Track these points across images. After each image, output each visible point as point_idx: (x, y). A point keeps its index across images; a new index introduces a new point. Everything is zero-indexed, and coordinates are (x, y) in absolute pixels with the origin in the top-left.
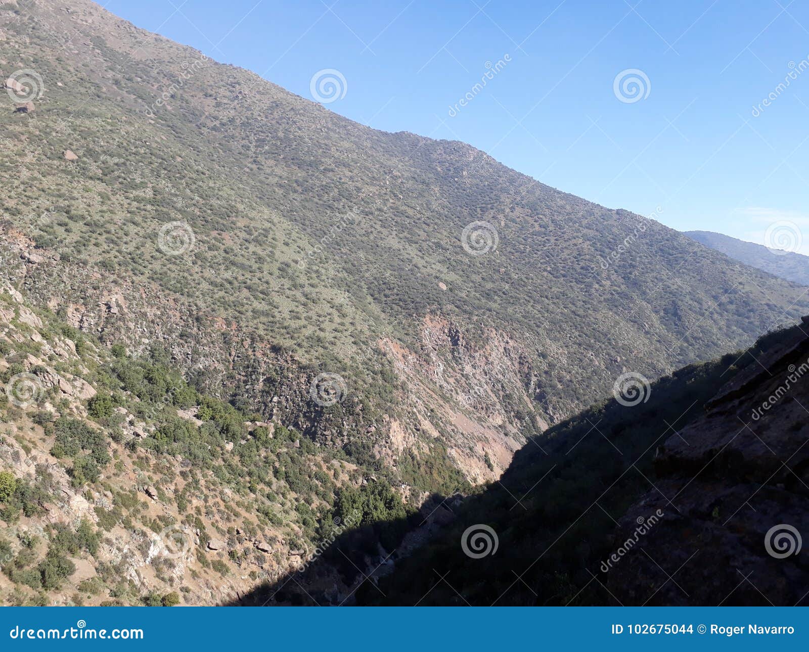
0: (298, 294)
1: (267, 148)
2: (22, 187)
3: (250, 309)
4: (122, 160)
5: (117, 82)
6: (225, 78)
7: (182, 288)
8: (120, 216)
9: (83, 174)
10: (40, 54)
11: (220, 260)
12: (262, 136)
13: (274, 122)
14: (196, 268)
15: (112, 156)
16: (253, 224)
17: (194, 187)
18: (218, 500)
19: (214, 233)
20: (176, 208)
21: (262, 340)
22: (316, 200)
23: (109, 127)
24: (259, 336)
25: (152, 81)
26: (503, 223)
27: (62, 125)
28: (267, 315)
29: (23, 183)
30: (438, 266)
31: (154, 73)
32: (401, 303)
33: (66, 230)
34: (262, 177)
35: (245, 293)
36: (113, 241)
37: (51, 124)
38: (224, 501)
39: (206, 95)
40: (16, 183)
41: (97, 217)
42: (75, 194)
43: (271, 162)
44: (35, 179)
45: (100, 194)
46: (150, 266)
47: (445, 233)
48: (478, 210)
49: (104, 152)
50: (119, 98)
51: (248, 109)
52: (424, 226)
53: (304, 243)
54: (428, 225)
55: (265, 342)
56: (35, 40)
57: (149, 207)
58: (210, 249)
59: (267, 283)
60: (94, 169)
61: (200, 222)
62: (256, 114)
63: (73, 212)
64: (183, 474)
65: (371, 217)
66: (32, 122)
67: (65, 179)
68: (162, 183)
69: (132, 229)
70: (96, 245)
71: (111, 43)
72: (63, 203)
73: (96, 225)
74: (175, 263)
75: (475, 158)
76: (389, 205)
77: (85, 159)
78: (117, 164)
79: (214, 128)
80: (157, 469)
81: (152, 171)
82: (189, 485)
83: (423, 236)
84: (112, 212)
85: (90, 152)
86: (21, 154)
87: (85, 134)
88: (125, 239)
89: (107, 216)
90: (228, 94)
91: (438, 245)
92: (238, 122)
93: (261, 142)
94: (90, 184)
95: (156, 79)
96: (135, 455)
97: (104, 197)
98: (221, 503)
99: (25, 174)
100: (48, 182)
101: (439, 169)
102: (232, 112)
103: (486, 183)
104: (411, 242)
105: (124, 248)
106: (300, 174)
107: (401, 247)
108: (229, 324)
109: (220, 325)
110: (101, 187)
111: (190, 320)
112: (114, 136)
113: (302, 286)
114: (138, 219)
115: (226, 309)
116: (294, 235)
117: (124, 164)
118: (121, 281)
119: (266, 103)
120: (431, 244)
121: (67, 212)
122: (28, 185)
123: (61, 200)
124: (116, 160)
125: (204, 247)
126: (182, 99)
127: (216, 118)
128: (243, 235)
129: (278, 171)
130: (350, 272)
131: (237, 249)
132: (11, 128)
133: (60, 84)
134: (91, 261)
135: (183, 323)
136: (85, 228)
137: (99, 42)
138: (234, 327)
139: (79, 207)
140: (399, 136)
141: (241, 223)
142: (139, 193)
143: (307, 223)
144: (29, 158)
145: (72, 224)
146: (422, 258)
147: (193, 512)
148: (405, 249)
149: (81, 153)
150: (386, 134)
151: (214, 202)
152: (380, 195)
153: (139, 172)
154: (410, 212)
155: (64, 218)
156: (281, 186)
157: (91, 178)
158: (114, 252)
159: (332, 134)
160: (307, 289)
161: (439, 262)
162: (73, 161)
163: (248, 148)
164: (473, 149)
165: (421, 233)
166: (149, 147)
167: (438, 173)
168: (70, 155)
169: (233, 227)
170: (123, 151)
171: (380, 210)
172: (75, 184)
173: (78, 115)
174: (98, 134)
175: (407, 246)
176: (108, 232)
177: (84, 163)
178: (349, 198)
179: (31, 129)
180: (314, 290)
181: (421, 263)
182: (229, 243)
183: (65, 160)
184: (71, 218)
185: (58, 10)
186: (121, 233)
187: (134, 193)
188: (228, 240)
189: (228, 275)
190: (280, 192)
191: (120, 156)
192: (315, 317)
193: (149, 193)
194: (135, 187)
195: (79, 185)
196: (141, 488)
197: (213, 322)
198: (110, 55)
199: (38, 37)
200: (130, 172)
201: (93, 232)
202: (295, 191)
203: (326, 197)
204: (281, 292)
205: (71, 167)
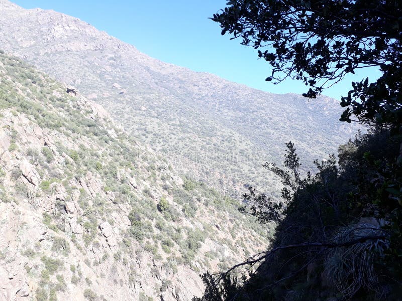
0: (251, 163)
1: (224, 105)
2: (126, 121)
3: (230, 169)
4: (164, 110)
5: (156, 83)
6: (202, 77)
7: (198, 160)
8: (167, 132)
9: (150, 116)
10: (125, 75)
11: (213, 148)
12: (221, 100)
13: (226, 93)
14: (203, 152)
15: (160, 108)
16: (224, 134)
17: (196, 120)
18: (250, 235)
19: (208, 138)
20: (189, 128)
21: (238, 182)
22: (250, 125)
23: (157, 97)
24: (237, 180)
25: (170, 82)
26: (351, 132)
27: (138, 97)
28: (238, 171)
29: (126, 119)
30: (320, 152)
31: (171, 78)
32: (304, 168)
33: (146, 137)
34: (223, 117)
35: (226, 162)
36: (165, 141)
37: (134, 97)
38: (253, 236)
39: (194, 86)
40: (123, 119)
41: (157, 132)
42: (147, 123)
43: (227, 111)
44: (131, 118)
45: (157, 123)
46: (183, 151)
47: (320, 136)
48: (335, 126)
49: (157, 107)
50: (158, 89)
51: (214, 89)
52: (308, 133)
53: (249, 142)
54: (310, 133)
55: (240, 183)
56: (123, 70)
57: (178, 128)
58: (207, 144)
59: (235, 158)
60: (154, 113)
61: (201, 133)
62: (217, 91)
63: (147, 130)
64: (231, 220)
65: (279, 130)
66: (127, 97)
67: (143, 118)
68: (182, 118)
69: (172, 136)
70: (159, 143)
71: (152, 68)
72: (143, 127)
73: (158, 135)
74: (193, 150)
75: (329, 101)
76: (287, 125)
77: (149, 110)
78: (163, 111)
79: (199, 99)
80: (219, 217)
81: (178, 113)
82: (234, 226)
83: (309, 138)
84: (163, 130)
85: (151, 107)
86: (124, 108)
87: (148, 100)
88: (170, 140)
89: (162, 132)
90: (203, 84)
91: (317, 142)
92: (210, 95)
93: (221, 103)
94: (153, 119)
95: (172, 81)
96: (208, 209)
97: (159, 125)
98: (252, 237)
99: (126, 116)
100: (136, 119)
101: (310, 108)
102: (207, 91)
103: (338, 113)
104: (302, 141)
105: (170, 143)
106: (241, 114)
107: (298, 143)
108: (221, 175)
109: (217, 175)
110: (157, 120)
111: (203, 173)
112: (160, 100)
113: (252, 160)
114: (174, 132)
115: (219, 169)
116: (243, 139)
117: (166, 111)
118: (171, 157)
119: (222, 86)
120: (314, 142)
121: (145, 130)
122: (128, 120)
123: (142, 126)
124: (162, 110)
125: (205, 143)
126: (184, 88)
127: (199, 95)
128: (221, 138)
129: (230, 114)
130: (273, 155)
131: (219, 143)
132: (119, 99)
133: (134, 85)
134: (158, 149)
135: (200, 175)
136: (153, 136)
137: (147, 69)
138: (224, 176)
139: (149, 128)
140: (286, 95)
141: (219, 133)
142: (174, 122)
143: (247, 134)
144: (127, 110)
145: (147, 135)
146: (310, 148)
147: (239, 239)
148: (300, 144)
149: (148, 107)
150: (280, 95)
151: (205, 125)
152: (282, 121)
153: (172, 114)
154: (299, 127)
155: (144, 132)
156: (233, 120)
157: (153, 117)
158: (166, 146)
159: (254, 96)
160: (255, 161)
161: (320, 150)
162: (145, 111)
163: (215, 106)
164: (327, 97)
165: (307, 136)
166: (175, 104)
167: (310, 110)
168: (143, 108)
169: (215, 135)
170: (164, 106)
171: (283, 127)
172: (147, 120)
173: (144, 93)
174: (154, 100)
175: (301, 143)
176: (163, 138)
177: (149, 111)
178: (266, 123)
179: (127, 99)
180: (258, 162)
181: (310, 150)
182: (215, 141)
183: (142, 110)
184: (147, 132)
185: (130, 58)
186: (168, 138)
187: (171, 123)
188: (214, 140)
189: (217, 154)
190: (232, 123)
191: (163, 108)
192: (261, 173)
193: (178, 123)
194: (171, 120)
195: (148, 120)
196: (213, 224)
197: (214, 174)
198: (152, 73)
199: (124, 69)
200: (169, 114)
201: (157, 138)
202: (240, 122)
203: (255, 123)
204: (242, 162)
205: (144, 113)
